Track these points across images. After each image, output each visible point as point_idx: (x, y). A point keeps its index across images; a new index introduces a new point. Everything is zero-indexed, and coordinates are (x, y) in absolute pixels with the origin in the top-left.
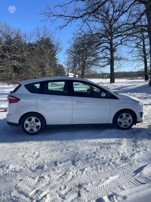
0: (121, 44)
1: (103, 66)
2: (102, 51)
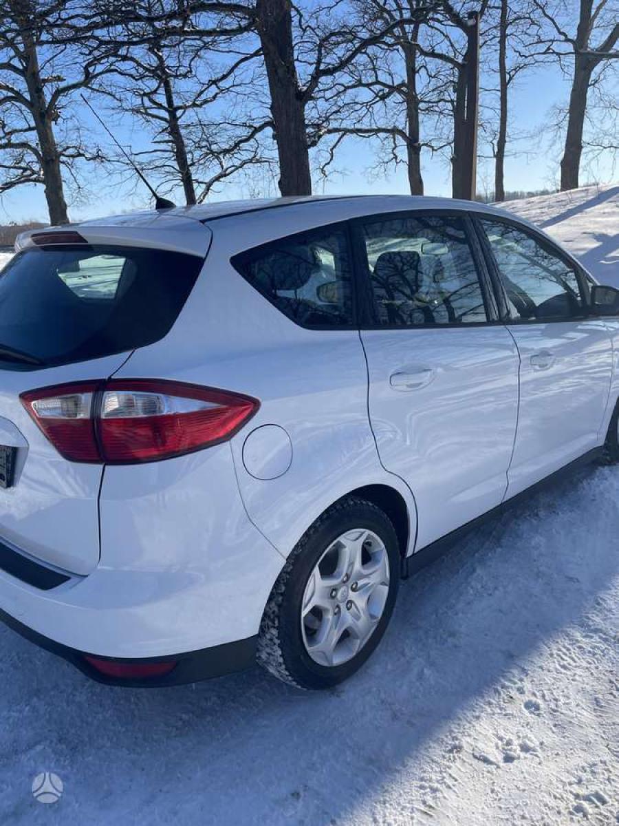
0: (86, 84)
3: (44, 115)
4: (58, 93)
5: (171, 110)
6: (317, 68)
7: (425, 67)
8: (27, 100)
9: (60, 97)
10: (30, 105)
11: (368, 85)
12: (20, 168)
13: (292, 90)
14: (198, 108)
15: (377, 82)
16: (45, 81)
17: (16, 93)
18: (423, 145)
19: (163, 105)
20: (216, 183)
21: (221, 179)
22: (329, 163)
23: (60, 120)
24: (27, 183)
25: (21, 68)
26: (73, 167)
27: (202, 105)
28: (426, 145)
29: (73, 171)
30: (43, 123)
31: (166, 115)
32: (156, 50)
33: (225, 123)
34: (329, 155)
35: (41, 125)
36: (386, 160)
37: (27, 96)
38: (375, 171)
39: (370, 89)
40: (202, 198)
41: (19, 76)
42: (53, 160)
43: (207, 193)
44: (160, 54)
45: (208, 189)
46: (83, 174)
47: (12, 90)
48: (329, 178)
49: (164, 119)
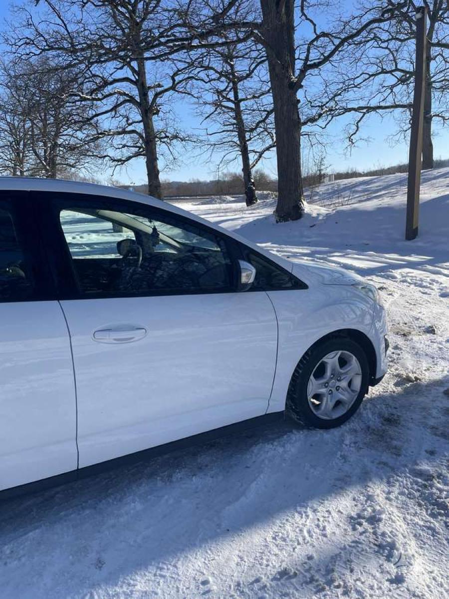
0: (173, 88)
1: (121, 161)
2: (115, 108)
3: (148, 110)
4: (157, 95)
5: (236, 102)
6: (305, 64)
7: (442, 55)
8: (137, 101)
9: (158, 98)
10: (139, 105)
11: (391, 72)
12: (137, 147)
13: (286, 81)
14: (257, 99)
15: (397, 70)
16: (150, 88)
17: (131, 97)
18: (434, 116)
19: (231, 99)
20: (267, 152)
21: (271, 149)
22: (355, 133)
23: (161, 114)
24: (139, 157)
25: (135, 80)
26: (171, 145)
27: (259, 96)
28: (438, 116)
29: (171, 148)
30: (147, 116)
31: (232, 105)
32: (229, 61)
33: (246, 109)
34: (356, 127)
35: (145, 118)
36: (405, 129)
37: (138, 99)
38: (397, 138)
39: (393, 75)
40: (255, 163)
41: (134, 86)
42: (151, 141)
43: (259, 160)
44: (232, 63)
45: (260, 156)
46: (177, 149)
47: (127, 95)
48: (355, 144)
49: (231, 108)
